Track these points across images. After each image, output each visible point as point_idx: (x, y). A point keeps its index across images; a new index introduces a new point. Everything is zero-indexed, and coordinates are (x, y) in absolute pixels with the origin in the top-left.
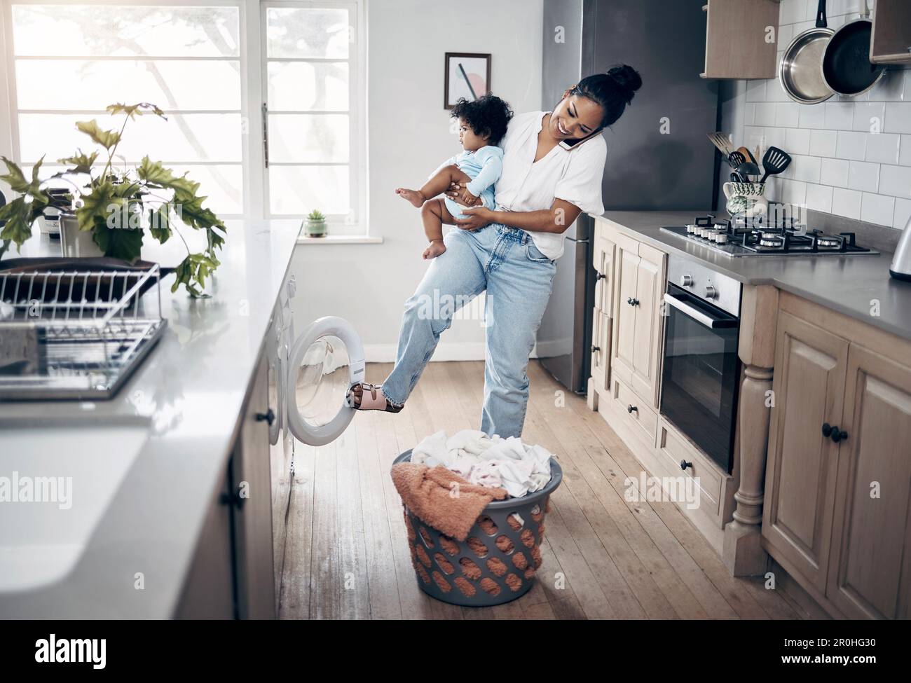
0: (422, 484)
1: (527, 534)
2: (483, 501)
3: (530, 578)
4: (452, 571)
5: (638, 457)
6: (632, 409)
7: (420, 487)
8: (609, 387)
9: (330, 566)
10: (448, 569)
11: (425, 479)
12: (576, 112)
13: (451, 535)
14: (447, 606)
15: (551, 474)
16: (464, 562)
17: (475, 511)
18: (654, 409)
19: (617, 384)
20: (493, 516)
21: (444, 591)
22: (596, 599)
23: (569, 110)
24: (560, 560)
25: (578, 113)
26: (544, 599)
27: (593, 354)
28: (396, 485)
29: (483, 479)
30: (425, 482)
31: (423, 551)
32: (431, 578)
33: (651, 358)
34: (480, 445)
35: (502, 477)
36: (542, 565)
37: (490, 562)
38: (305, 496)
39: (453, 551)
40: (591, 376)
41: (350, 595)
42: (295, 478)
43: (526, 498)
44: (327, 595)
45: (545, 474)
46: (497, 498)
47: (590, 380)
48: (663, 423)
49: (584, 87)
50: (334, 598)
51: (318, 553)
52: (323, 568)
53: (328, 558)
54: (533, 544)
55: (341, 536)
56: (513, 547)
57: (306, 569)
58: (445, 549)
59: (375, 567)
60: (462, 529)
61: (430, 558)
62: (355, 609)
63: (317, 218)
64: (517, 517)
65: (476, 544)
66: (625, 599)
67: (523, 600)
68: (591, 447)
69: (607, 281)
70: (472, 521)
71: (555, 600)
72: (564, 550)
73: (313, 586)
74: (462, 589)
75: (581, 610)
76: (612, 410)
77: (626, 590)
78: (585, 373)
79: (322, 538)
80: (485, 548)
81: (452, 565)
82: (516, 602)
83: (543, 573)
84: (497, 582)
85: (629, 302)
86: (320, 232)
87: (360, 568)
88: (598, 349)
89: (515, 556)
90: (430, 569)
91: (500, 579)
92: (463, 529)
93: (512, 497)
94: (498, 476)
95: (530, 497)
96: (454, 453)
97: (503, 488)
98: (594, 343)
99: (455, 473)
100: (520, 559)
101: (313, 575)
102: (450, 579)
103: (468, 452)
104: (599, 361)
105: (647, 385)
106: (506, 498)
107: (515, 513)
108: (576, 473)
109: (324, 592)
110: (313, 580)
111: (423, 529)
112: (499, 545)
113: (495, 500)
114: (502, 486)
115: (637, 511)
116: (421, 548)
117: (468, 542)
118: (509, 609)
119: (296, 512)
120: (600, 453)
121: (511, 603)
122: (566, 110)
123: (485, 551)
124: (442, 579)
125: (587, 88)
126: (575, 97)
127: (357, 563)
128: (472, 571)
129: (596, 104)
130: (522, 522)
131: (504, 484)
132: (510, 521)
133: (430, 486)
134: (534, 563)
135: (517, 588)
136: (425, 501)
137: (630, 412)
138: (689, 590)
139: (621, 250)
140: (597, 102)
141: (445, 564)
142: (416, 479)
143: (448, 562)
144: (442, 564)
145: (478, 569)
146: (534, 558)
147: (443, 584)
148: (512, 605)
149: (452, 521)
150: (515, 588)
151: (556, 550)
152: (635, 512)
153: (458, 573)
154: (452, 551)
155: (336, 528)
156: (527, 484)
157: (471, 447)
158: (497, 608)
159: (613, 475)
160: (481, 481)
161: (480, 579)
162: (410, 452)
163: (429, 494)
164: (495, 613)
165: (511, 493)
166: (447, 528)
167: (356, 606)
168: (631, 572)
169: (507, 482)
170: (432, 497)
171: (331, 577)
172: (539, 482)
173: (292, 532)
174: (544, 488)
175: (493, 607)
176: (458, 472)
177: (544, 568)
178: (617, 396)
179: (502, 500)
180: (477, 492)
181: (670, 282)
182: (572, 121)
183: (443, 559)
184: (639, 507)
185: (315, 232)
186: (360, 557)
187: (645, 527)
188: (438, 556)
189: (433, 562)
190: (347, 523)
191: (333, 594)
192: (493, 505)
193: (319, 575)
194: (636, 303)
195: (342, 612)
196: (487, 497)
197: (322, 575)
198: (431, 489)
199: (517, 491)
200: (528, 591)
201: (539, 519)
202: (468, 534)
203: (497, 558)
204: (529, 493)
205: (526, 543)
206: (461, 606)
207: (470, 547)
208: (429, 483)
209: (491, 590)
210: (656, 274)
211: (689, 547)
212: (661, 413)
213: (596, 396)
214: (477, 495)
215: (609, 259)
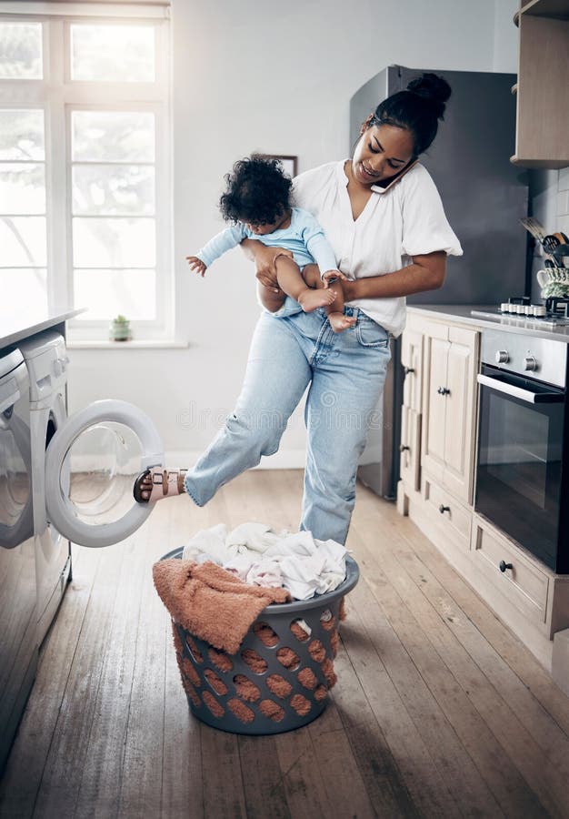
0: (185, 584)
1: (315, 646)
2: (258, 604)
3: (321, 700)
4: (224, 691)
5: (451, 562)
6: (444, 509)
7: (182, 587)
8: (419, 488)
9: (89, 684)
10: (220, 688)
11: (190, 577)
12: (380, 145)
13: (220, 647)
14: (220, 734)
15: (346, 574)
16: (239, 680)
17: (249, 617)
18: (468, 506)
19: (428, 484)
20: (272, 624)
21: (216, 715)
22: (402, 726)
23: (370, 145)
24: (361, 677)
25: (383, 147)
26: (339, 725)
27: (403, 454)
28: (156, 585)
29: (260, 578)
30: (189, 581)
31: (191, 666)
32: (201, 699)
33: (463, 450)
34: (265, 541)
35: (283, 575)
36: (337, 684)
37: (270, 680)
38: (79, 604)
39: (225, 666)
40: (400, 479)
41: (106, 720)
42: (72, 584)
43: (313, 601)
44: (77, 720)
45: (339, 574)
46: (277, 601)
47: (400, 483)
48: (479, 521)
49: (383, 112)
50: (85, 724)
51: (79, 669)
52: (80, 687)
53: (89, 675)
54: (323, 657)
55: (109, 649)
56: (299, 662)
57: (60, 687)
58: (215, 664)
59: (141, 686)
60: (233, 637)
61: (200, 677)
62: (107, 738)
63: (121, 323)
64: (303, 625)
65: (253, 658)
66: (437, 724)
67: (313, 727)
68: (401, 551)
69: (416, 375)
70: (245, 629)
71: (352, 726)
72: (365, 665)
73: (63, 709)
74: (237, 714)
75: (383, 740)
76: (423, 512)
77: (437, 714)
78: (394, 477)
79: (87, 650)
80: (263, 663)
81: (223, 683)
82: (305, 730)
83: (339, 693)
84: (279, 705)
85: (439, 392)
86: (124, 336)
87: (124, 687)
88: (407, 448)
89: (301, 673)
90: (199, 688)
91: (284, 701)
92: (233, 639)
93: (297, 600)
94: (278, 574)
95: (318, 599)
96: (235, 549)
97: (285, 588)
98: (403, 443)
99: (230, 572)
100: (307, 676)
101: (66, 695)
102: (222, 700)
103: (249, 549)
104: (408, 460)
105: (459, 481)
106: (288, 600)
107: (300, 620)
108: (384, 579)
109: (76, 715)
110: (65, 701)
111: (190, 640)
112: (280, 659)
113: (274, 603)
114: (283, 586)
115: (451, 620)
116: (189, 662)
117: (242, 655)
118: (295, 739)
119: (64, 620)
120: (409, 558)
121: (298, 731)
122: (367, 146)
123: (264, 667)
124: (213, 700)
125: (385, 113)
126: (375, 128)
127: (122, 681)
128: (247, 691)
129: (401, 130)
130: (309, 631)
131: (286, 584)
132: (294, 629)
133: (195, 586)
134: (327, 681)
135: (304, 712)
136: (187, 603)
137: (442, 512)
138: (513, 713)
139: (430, 339)
140: (401, 127)
141: (216, 682)
142: (178, 577)
143: (220, 680)
144: (213, 683)
145: (255, 689)
146: (326, 675)
147: (214, 708)
148: (300, 733)
149: (220, 629)
150: (302, 712)
151: (356, 665)
152: (448, 621)
153: (231, 694)
154: (223, 667)
155: (106, 640)
156: (313, 583)
157: (255, 543)
158: (281, 737)
159: (424, 581)
160: (259, 579)
161: (258, 702)
162: (182, 549)
163: (193, 596)
164: (278, 742)
165: (294, 594)
166: (215, 638)
167: (109, 734)
168: (445, 692)
169: (289, 581)
170: (197, 598)
171: (87, 697)
172: (330, 581)
173: (54, 645)
174: (336, 589)
175: (275, 736)
176: (234, 570)
177: (341, 687)
178: (427, 497)
179: (283, 603)
180: (251, 593)
181: (483, 364)
182: (378, 158)
183: (214, 676)
184: (454, 616)
185: (119, 336)
186: (126, 674)
187: (460, 639)
188: (208, 672)
189: (203, 682)
190: (119, 633)
191: (85, 718)
192: (272, 610)
193: (74, 693)
194: (447, 392)
195: (91, 743)
196: (263, 600)
197: (77, 695)
198: (195, 590)
199: (301, 592)
200: (320, 715)
201: (330, 628)
202: (241, 644)
203: (279, 675)
204: (316, 595)
205: (316, 657)
206: (238, 734)
207: (246, 662)
208: (193, 582)
209: (273, 715)
210: (468, 357)
211: (511, 662)
212: (476, 511)
213: (407, 499)
214: (251, 597)
215: (418, 352)
